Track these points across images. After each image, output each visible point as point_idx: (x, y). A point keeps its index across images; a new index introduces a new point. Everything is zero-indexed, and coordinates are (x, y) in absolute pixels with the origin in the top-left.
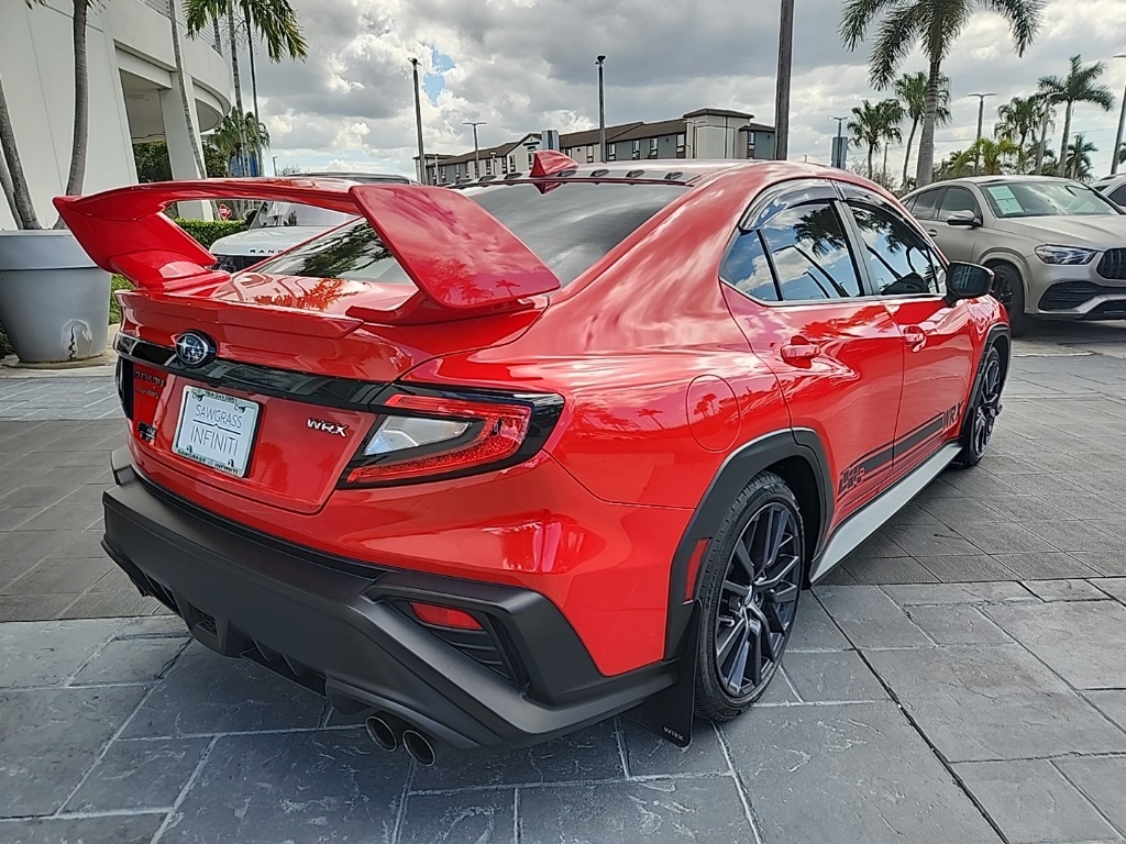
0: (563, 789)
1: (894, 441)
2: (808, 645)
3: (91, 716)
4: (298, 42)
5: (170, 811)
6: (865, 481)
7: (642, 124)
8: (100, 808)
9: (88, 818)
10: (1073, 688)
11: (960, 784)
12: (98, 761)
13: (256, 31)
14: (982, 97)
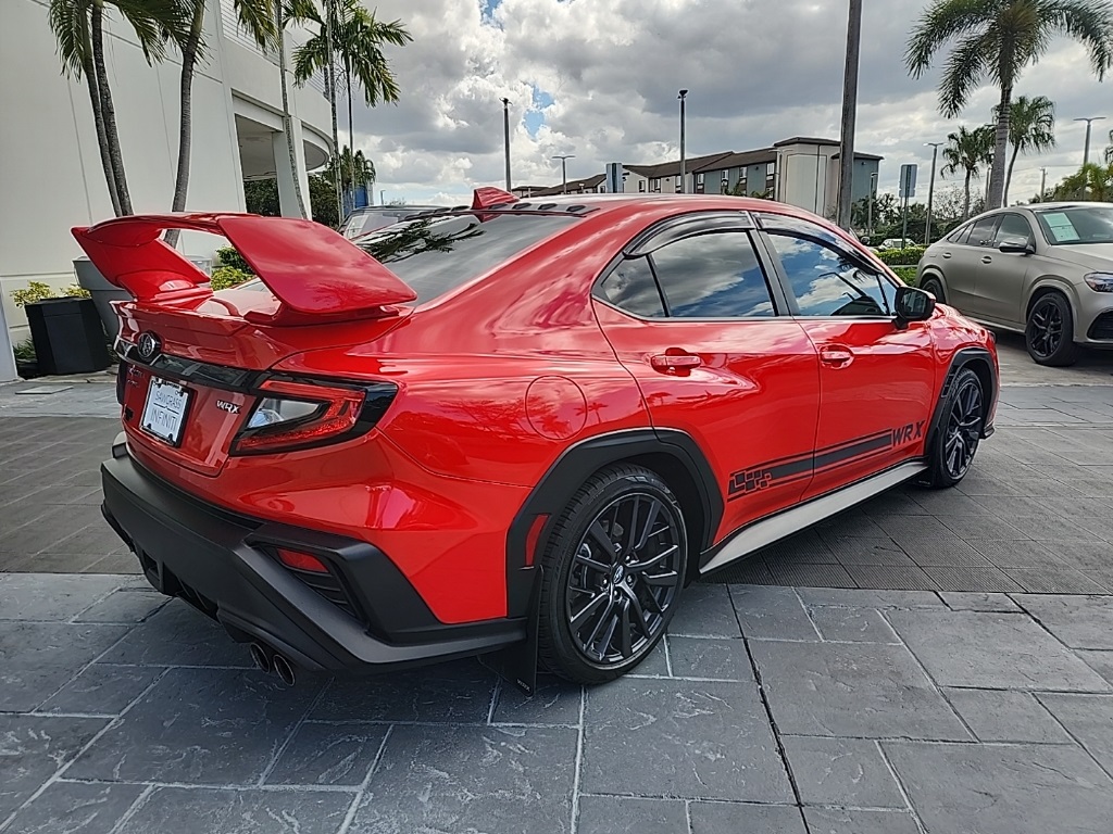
0: (431, 728)
1: (814, 452)
2: (701, 632)
3: (80, 645)
4: (392, 87)
5: (116, 717)
6: (771, 486)
7: (731, 153)
8: (64, 711)
9: (54, 717)
10: (936, 685)
11: (781, 752)
12: (75, 678)
13: (356, 79)
14: (1089, 121)
